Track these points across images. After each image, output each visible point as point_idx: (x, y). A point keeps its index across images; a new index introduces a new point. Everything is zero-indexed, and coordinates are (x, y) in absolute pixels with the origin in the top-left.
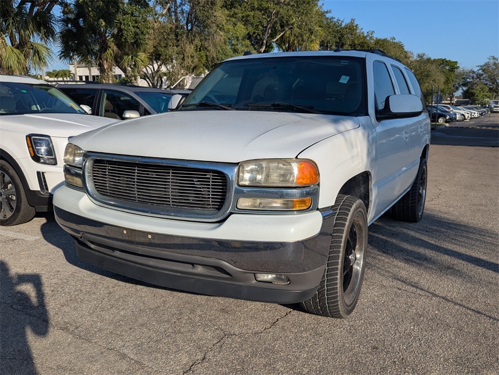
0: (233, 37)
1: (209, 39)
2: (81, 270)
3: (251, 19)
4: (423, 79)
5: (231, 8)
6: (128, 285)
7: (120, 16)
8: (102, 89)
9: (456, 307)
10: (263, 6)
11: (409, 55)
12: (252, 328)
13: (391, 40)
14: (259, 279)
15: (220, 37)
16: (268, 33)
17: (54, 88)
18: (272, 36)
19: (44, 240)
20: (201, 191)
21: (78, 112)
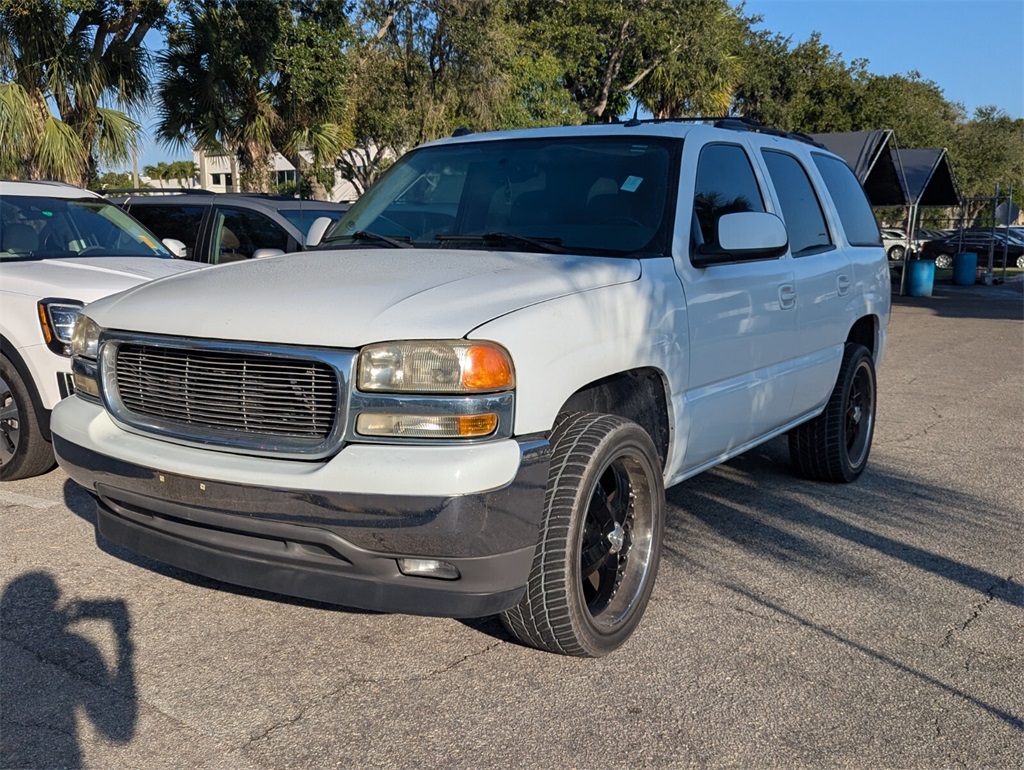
0: (533, 84)
1: (479, 89)
2: (121, 562)
3: (572, 43)
4: (986, 166)
5: (528, 21)
6: (201, 590)
7: (281, 48)
8: (215, 206)
9: (838, 645)
10: (599, 13)
11: (952, 112)
12: (409, 671)
13: (910, 80)
14: (406, 571)
15: (502, 85)
16: (614, 72)
17: (111, 207)
18: (624, 78)
19: (66, 507)
20: (303, 402)
21: (158, 254)
